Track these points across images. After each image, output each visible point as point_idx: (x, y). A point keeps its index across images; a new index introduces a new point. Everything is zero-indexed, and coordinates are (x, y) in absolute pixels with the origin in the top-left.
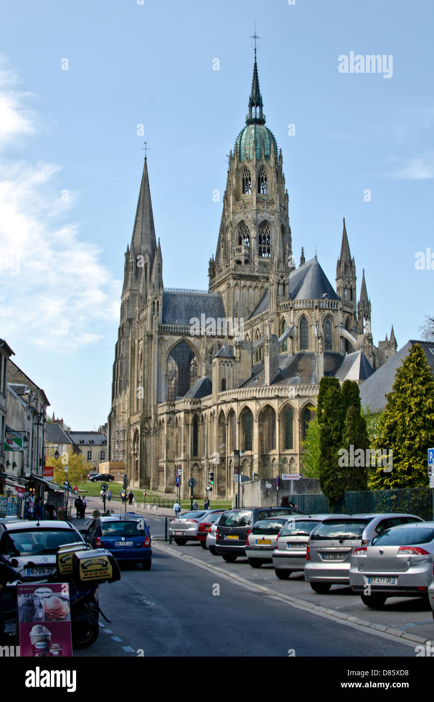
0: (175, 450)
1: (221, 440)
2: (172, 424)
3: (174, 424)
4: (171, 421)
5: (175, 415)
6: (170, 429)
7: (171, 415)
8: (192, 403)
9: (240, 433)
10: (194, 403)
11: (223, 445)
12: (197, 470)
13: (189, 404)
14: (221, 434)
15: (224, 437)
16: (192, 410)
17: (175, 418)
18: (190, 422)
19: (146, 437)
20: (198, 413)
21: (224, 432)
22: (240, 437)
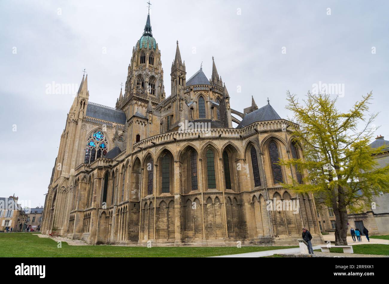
0: (86, 202)
1: (134, 185)
2: (86, 181)
3: (87, 181)
4: (85, 179)
5: (89, 174)
6: (83, 185)
7: (86, 174)
8: (105, 161)
9: (158, 176)
10: (107, 162)
11: (135, 191)
12: (105, 217)
13: (102, 162)
14: (134, 181)
15: (137, 183)
16: (105, 167)
17: (89, 176)
18: (103, 177)
19: (62, 193)
20: (109, 170)
21: (137, 179)
22: (158, 179)
